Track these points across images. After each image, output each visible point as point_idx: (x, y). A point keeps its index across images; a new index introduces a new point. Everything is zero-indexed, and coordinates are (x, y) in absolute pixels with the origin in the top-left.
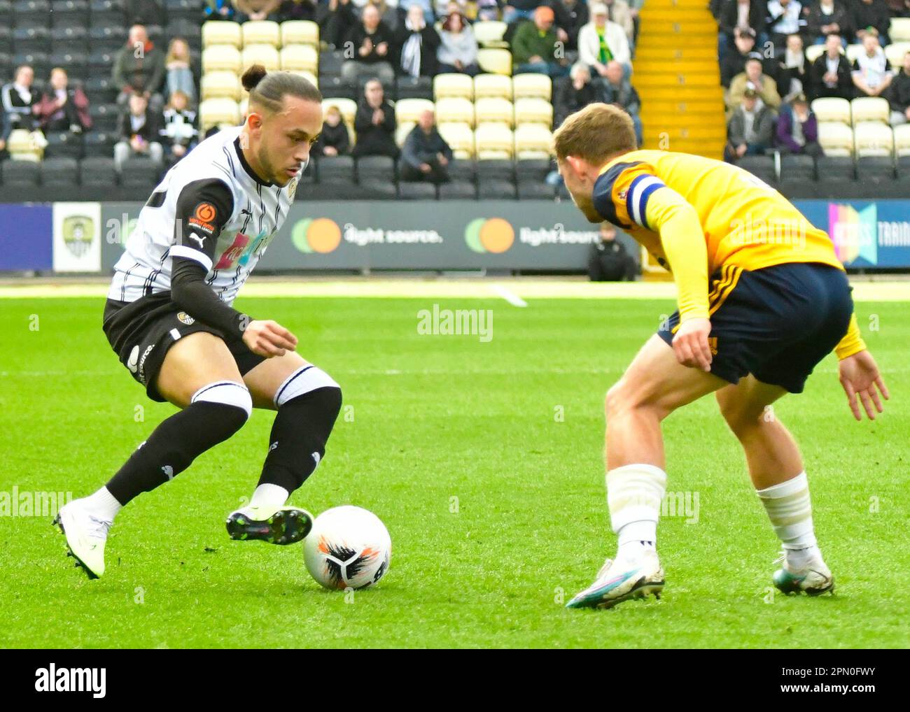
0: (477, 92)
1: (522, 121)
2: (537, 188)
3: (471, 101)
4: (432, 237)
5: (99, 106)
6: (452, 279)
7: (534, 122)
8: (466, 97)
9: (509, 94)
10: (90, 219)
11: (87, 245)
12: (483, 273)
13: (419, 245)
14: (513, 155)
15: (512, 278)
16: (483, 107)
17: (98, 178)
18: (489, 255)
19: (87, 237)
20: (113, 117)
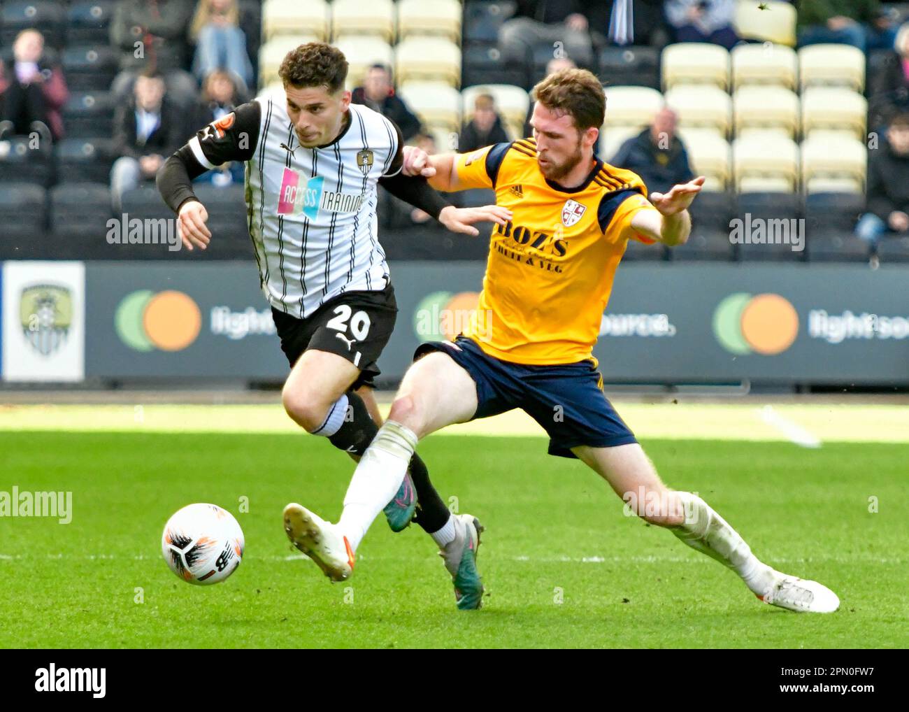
0: (737, 75)
1: (814, 127)
2: (839, 242)
3: (726, 90)
4: (659, 325)
5: (84, 96)
6: (692, 399)
7: (834, 127)
8: (717, 83)
9: (790, 78)
10: (66, 291)
11: (63, 334)
12: (745, 389)
13: (634, 339)
14: (798, 184)
15: (792, 396)
16: (749, 101)
17: (81, 219)
18: (755, 357)
19: (61, 321)
20: (106, 113)
